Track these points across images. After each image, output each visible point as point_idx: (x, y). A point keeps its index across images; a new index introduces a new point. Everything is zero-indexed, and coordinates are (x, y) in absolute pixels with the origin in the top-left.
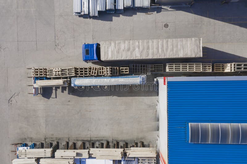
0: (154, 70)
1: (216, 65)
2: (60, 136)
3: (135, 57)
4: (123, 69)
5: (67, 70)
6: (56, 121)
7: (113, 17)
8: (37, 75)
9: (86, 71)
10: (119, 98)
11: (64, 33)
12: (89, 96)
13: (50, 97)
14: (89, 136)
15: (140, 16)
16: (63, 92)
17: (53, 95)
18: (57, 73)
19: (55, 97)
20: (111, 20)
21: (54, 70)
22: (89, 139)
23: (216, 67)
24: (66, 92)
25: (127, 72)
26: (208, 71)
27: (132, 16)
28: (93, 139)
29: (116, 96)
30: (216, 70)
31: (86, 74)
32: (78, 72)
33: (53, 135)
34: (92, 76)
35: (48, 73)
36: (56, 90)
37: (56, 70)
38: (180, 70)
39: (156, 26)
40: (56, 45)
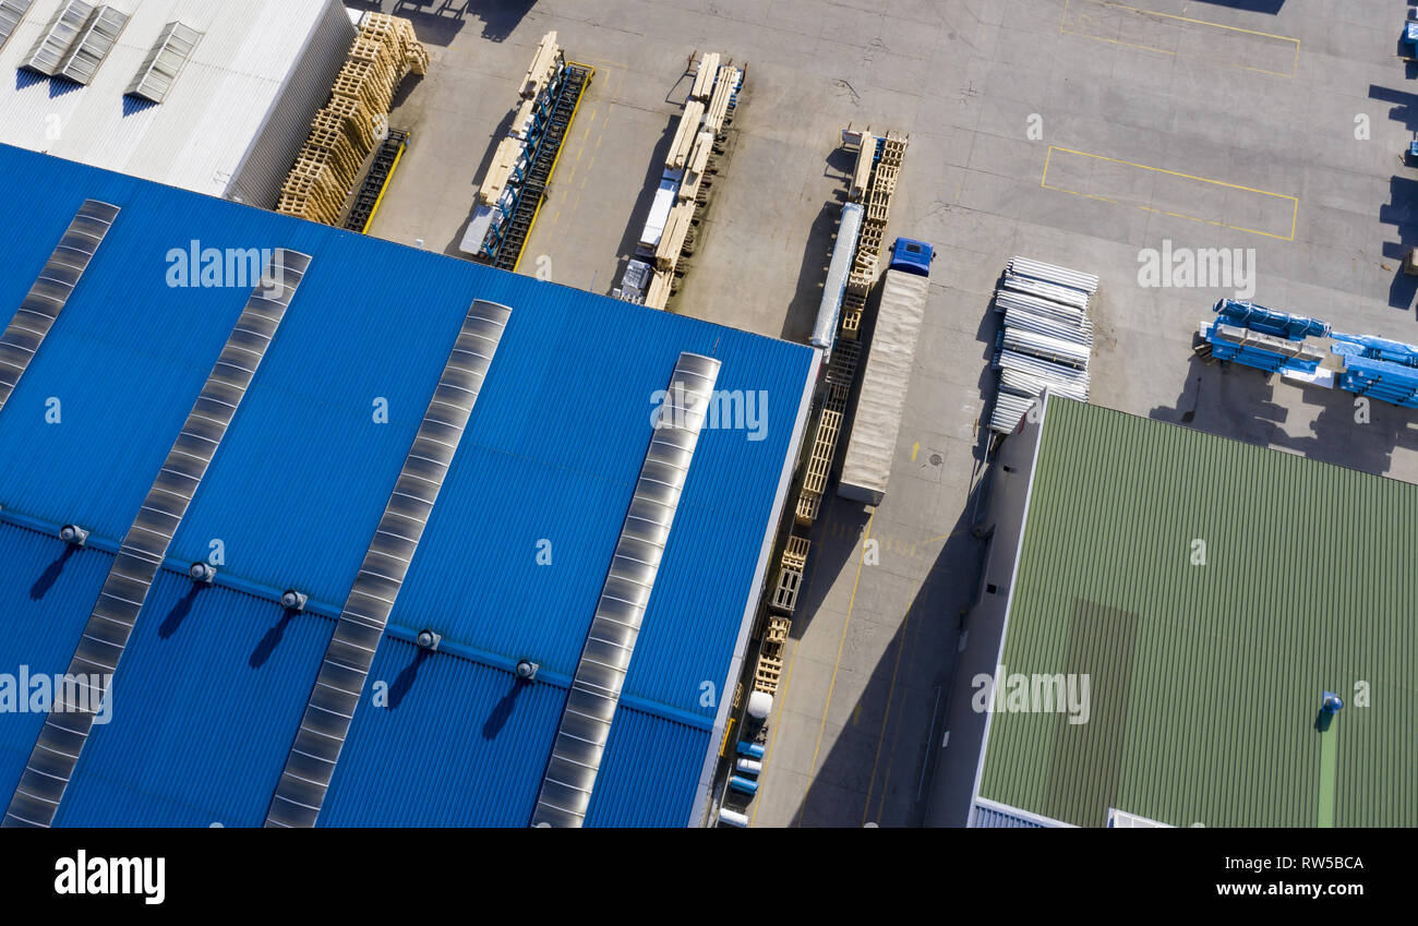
0: (834, 395)
1: (807, 544)
2: (735, 161)
3: (880, 338)
4: (855, 318)
5: (884, 205)
6: (773, 162)
7: (986, 344)
8: (889, 146)
9: (871, 243)
10: (787, 306)
11: (974, 230)
12: (810, 243)
13: (830, 164)
14: (716, 219)
15: (973, 405)
16: (835, 192)
17: (832, 171)
18: (883, 184)
19: (828, 173)
20: (979, 338)
21: (891, 180)
22: (708, 218)
23: (802, 542)
24: (833, 199)
25: (847, 325)
26: (799, 506)
27: (979, 387)
28: (706, 227)
29: (794, 300)
30: (793, 540)
31: (865, 241)
32: (875, 226)
33: (743, 147)
34: (857, 251)
35: (887, 166)
36: (843, 180)
37: (889, 184)
38: (815, 454)
39: (939, 435)
40: (948, 205)
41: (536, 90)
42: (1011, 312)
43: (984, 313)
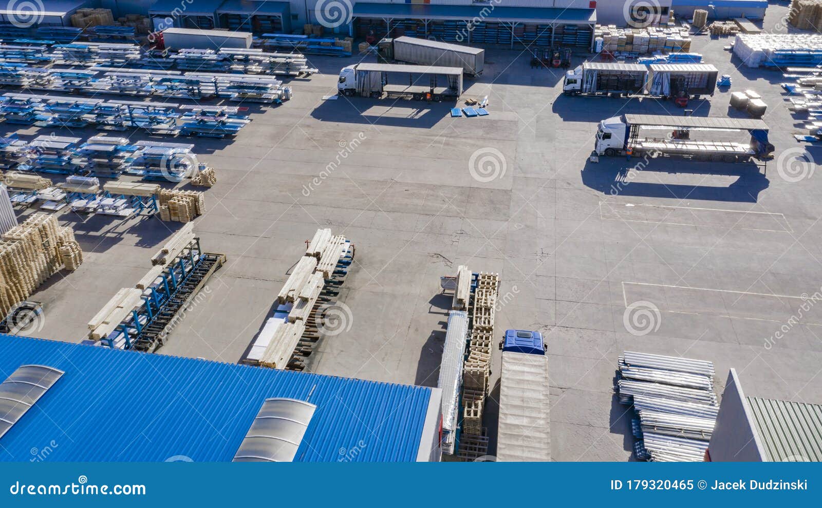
4: (476, 407)
6: (380, 307)
7: (622, 436)
8: (484, 278)
9: (480, 344)
13: (433, 305)
14: (328, 350)
17: (435, 309)
18: (483, 302)
19: (431, 311)
20: (613, 430)
21: (490, 299)
22: (319, 350)
28: (318, 357)
32: (482, 331)
33: (353, 299)
35: (484, 291)
40: (546, 326)
41: (168, 259)
42: (638, 398)
43: (610, 408)
